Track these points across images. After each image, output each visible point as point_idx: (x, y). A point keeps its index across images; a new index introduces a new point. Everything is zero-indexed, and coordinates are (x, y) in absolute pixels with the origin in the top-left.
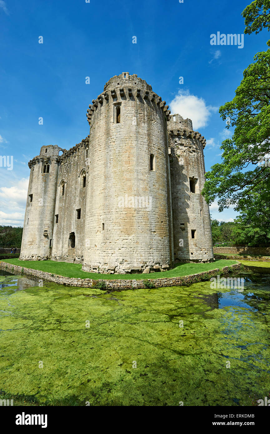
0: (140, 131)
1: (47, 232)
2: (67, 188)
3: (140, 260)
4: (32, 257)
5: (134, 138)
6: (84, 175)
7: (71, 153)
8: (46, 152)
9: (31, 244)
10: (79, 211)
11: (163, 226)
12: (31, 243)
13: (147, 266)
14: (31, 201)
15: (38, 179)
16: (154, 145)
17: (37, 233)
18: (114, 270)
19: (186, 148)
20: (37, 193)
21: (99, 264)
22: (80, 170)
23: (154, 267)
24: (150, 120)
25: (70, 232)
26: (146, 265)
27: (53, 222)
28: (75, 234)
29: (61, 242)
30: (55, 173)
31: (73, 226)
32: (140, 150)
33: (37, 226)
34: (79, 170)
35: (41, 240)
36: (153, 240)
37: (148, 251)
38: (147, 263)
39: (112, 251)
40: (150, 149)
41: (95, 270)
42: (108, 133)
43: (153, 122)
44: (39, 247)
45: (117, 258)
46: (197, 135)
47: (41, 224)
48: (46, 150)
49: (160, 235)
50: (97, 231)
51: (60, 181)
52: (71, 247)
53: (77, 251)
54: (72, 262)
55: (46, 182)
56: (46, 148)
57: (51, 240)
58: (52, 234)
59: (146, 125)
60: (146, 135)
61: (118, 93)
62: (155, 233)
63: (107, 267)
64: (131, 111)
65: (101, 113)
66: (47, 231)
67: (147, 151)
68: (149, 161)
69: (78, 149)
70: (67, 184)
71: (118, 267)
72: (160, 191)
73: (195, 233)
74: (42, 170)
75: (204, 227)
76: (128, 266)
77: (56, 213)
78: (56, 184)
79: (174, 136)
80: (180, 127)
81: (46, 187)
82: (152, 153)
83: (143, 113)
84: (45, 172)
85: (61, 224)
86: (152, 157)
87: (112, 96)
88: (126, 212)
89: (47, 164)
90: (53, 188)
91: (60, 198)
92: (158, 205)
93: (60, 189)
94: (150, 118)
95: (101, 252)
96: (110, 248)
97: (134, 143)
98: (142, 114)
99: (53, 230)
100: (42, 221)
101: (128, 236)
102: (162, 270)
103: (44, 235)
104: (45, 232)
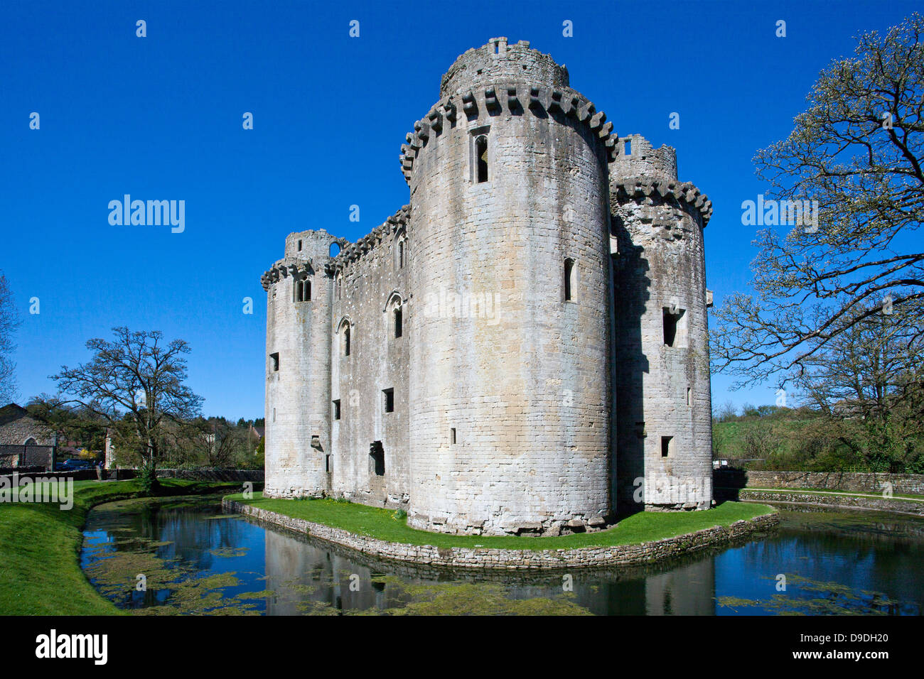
0: (539, 199)
1: (318, 439)
2: (356, 337)
3: (538, 509)
4: (292, 491)
5: (523, 220)
6: (398, 307)
7: (362, 251)
8: (300, 249)
9: (287, 465)
10: (389, 394)
11: (593, 434)
12: (287, 463)
13: (554, 521)
14: (277, 369)
15: (287, 316)
16: (575, 234)
17: (296, 441)
18: (482, 528)
19: (658, 230)
20: (288, 351)
21: (446, 516)
22: (386, 294)
23: (571, 523)
24: (564, 168)
25: (370, 439)
26: (551, 518)
27: (328, 417)
28: (384, 446)
29: (351, 462)
30: (325, 301)
31: (378, 427)
32: (538, 249)
33: (295, 427)
34: (383, 294)
35: (306, 457)
36: (570, 465)
37: (558, 489)
38: (555, 515)
39: (475, 488)
40: (564, 247)
41: (438, 527)
42: (457, 209)
43: (571, 172)
44: (304, 472)
45: (486, 503)
46: (690, 192)
47: (303, 422)
48: (300, 243)
49: (587, 453)
50: (439, 446)
51: (337, 320)
52: (374, 473)
53: (389, 484)
54: (380, 504)
55: (305, 321)
56: (300, 239)
57: (328, 456)
58: (330, 444)
59: (554, 184)
60: (555, 210)
61: (481, 101)
62: (575, 450)
63: (465, 522)
64: (514, 149)
65: (439, 154)
66: (318, 437)
67: (557, 251)
68: (560, 277)
69: (377, 241)
70: (356, 329)
71: (490, 523)
72: (588, 351)
73: (671, 444)
74: (294, 296)
75: (693, 429)
76: (513, 520)
77: (335, 397)
78: (330, 327)
79: (625, 199)
80: (642, 170)
81: (307, 335)
82: (568, 256)
83: (545, 150)
84: (300, 298)
85: (347, 421)
86: (568, 265)
87: (466, 110)
88: (507, 404)
89: (305, 278)
90: (324, 337)
91: (342, 362)
92: (583, 385)
93: (339, 339)
94: (564, 163)
95: (449, 491)
96: (470, 483)
97: (524, 234)
98: (544, 156)
99: (330, 434)
100: (304, 413)
101: (510, 457)
102: (588, 529)
103: (312, 446)
104: (314, 439)
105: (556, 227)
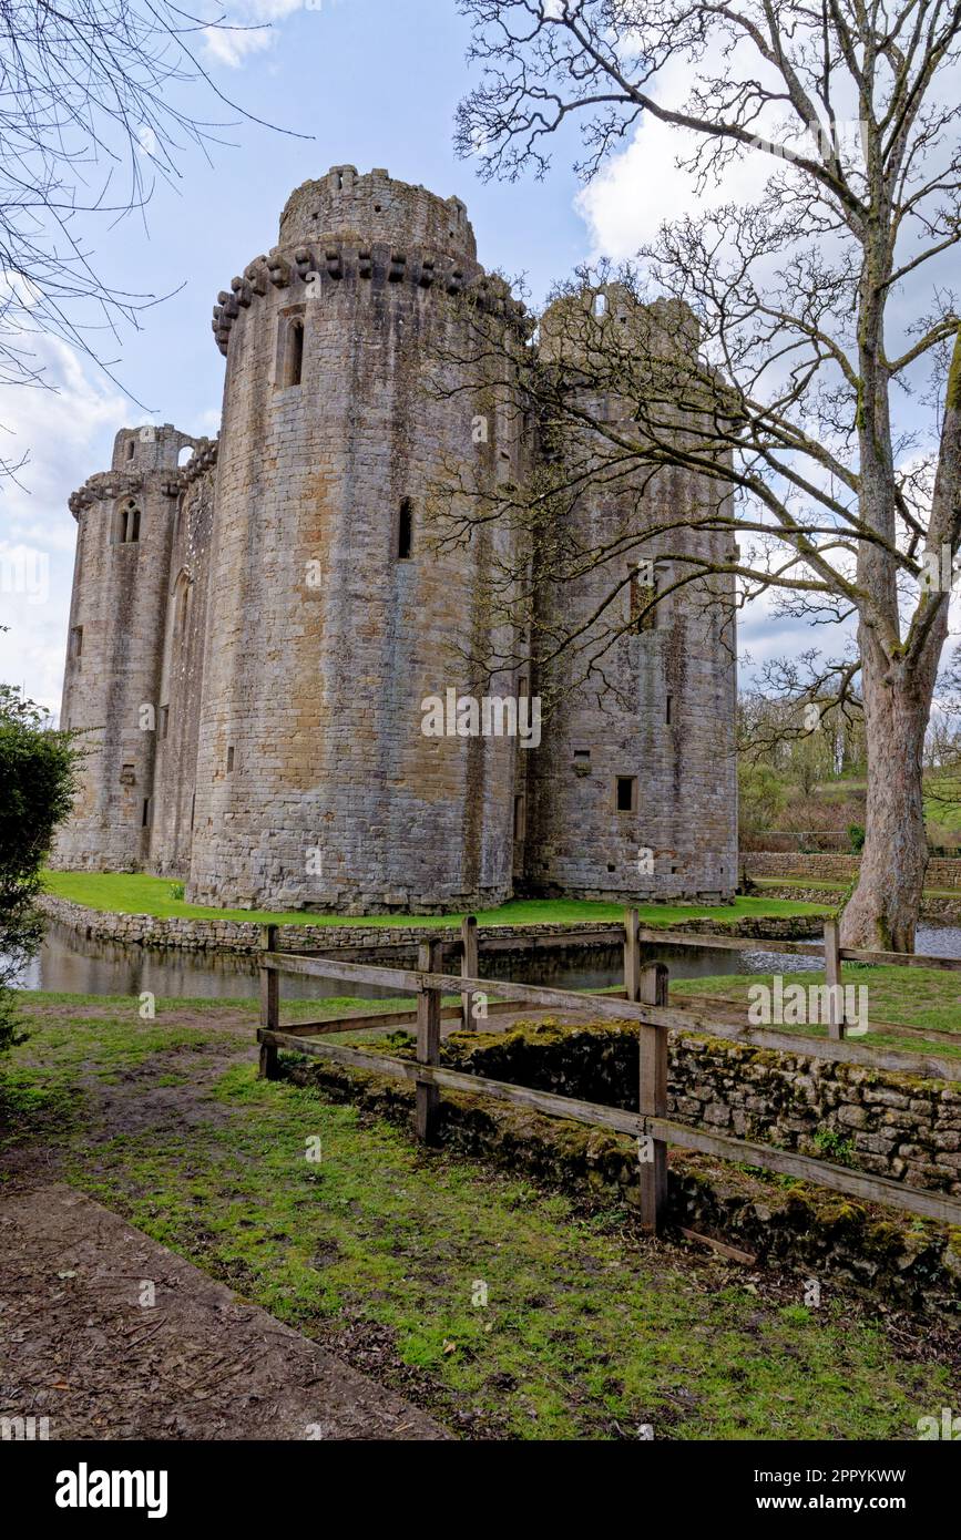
0: (367, 412)
1: (132, 771)
5: (342, 442)
8: (131, 456)
14: (79, 652)
17: (97, 773)
20: (96, 622)
24: (408, 364)
27: (153, 734)
29: (174, 810)
30: (158, 543)
32: (359, 485)
35: (111, 801)
40: (400, 480)
43: (422, 368)
44: (106, 826)
47: (111, 739)
48: (132, 446)
51: (175, 572)
55: (126, 577)
56: (132, 439)
57: (146, 800)
58: (152, 779)
59: (391, 387)
60: (388, 426)
62: (401, 785)
64: (336, 338)
66: (131, 767)
67: (387, 487)
68: (393, 525)
70: (195, 590)
74: (113, 533)
77: (164, 700)
78: (165, 584)
81: (126, 599)
82: (406, 494)
83: (380, 339)
84: (123, 539)
85: (175, 740)
89: (131, 506)
90: (155, 600)
91: (175, 643)
93: (175, 605)
97: (342, 461)
98: (377, 347)
99: (152, 763)
100: (113, 727)
102: (418, 910)
103: (122, 782)
104: (127, 770)
105: (389, 452)
